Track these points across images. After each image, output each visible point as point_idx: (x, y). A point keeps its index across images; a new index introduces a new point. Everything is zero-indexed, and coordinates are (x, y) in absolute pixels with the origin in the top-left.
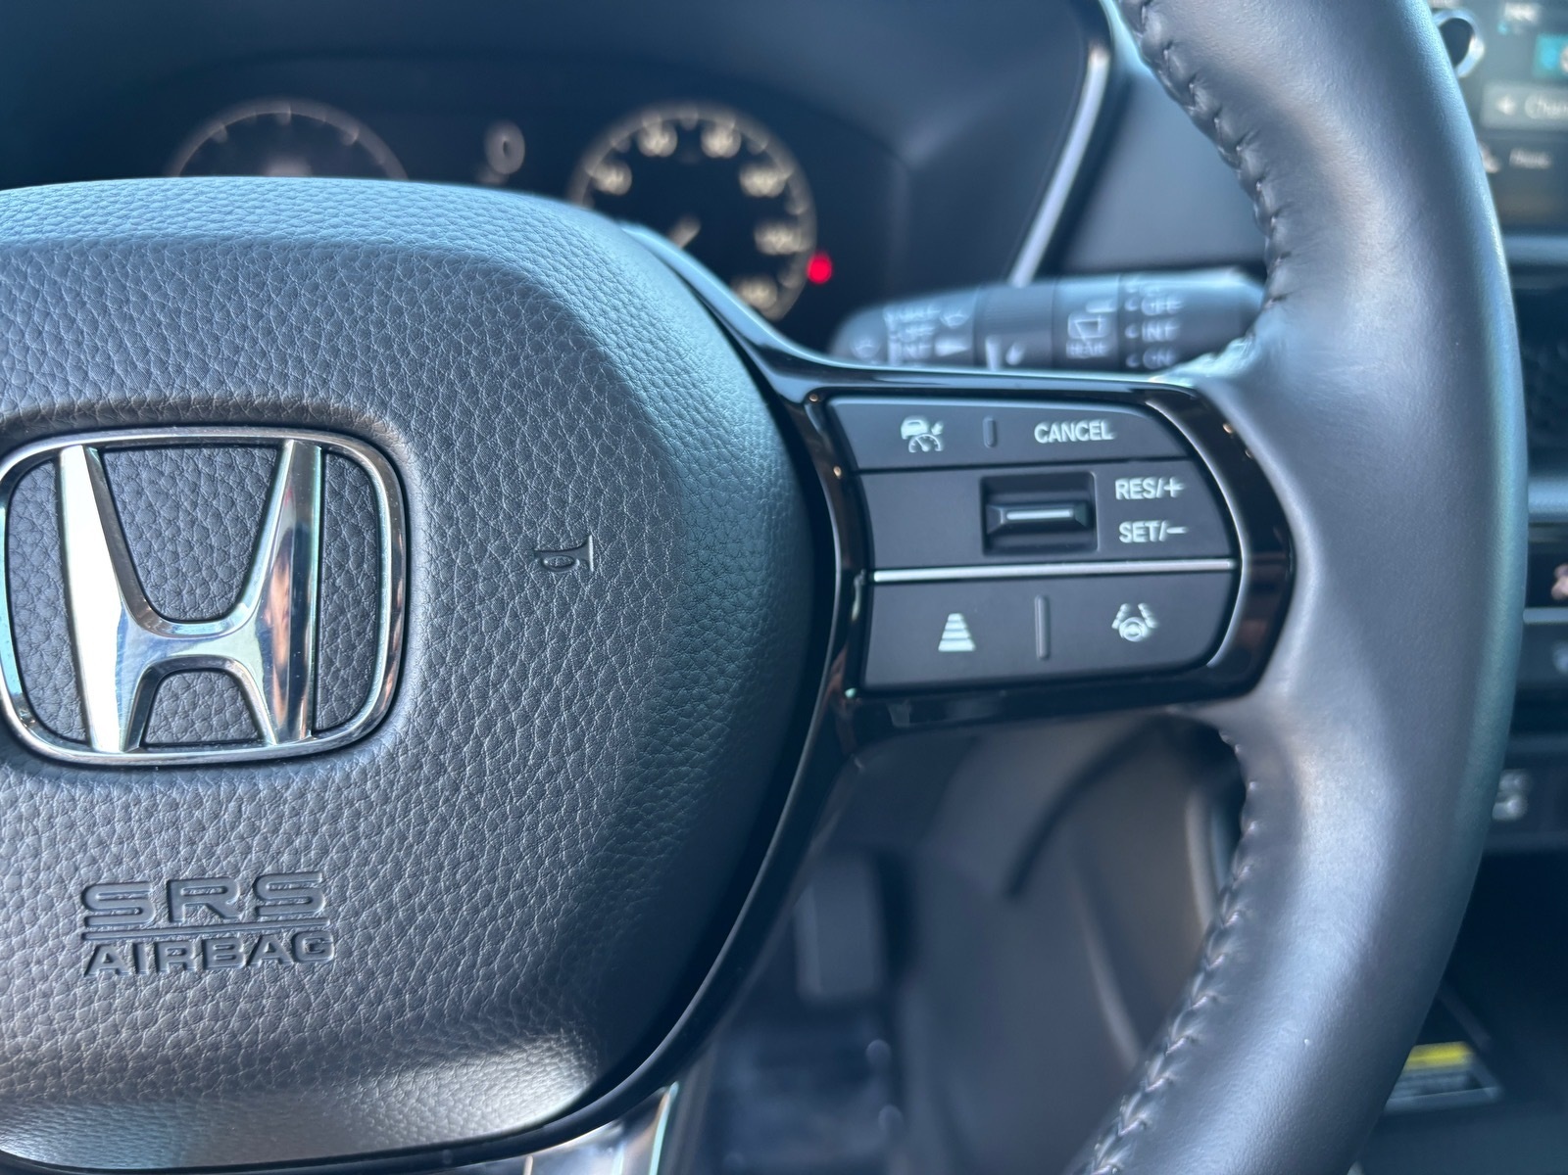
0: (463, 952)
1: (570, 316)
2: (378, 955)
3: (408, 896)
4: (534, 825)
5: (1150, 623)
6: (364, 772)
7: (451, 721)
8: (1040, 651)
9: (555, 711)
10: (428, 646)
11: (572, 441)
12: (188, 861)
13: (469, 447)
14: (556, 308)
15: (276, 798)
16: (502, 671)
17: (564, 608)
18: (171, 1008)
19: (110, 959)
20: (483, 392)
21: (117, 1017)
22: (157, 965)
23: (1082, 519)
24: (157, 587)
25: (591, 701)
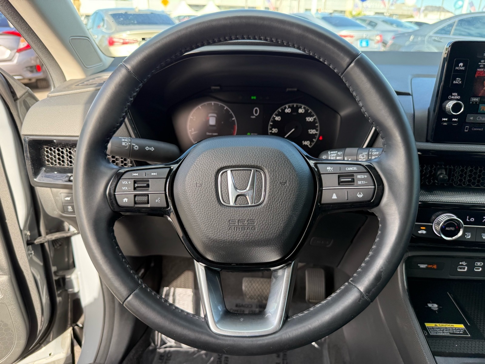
0: (271, 230)
1: (285, 155)
2: (261, 230)
3: (265, 223)
4: (280, 216)
5: (362, 195)
6: (261, 208)
7: (271, 202)
8: (347, 198)
9: (283, 202)
10: (268, 193)
11: (285, 170)
12: (241, 218)
13: (273, 171)
14: (283, 154)
15: (251, 211)
16: (277, 196)
17: (284, 189)
18: (238, 235)
19: (231, 229)
20: (275, 164)
21: (232, 236)
22: (237, 230)
23: (353, 181)
24: (238, 186)
25: (287, 201)
